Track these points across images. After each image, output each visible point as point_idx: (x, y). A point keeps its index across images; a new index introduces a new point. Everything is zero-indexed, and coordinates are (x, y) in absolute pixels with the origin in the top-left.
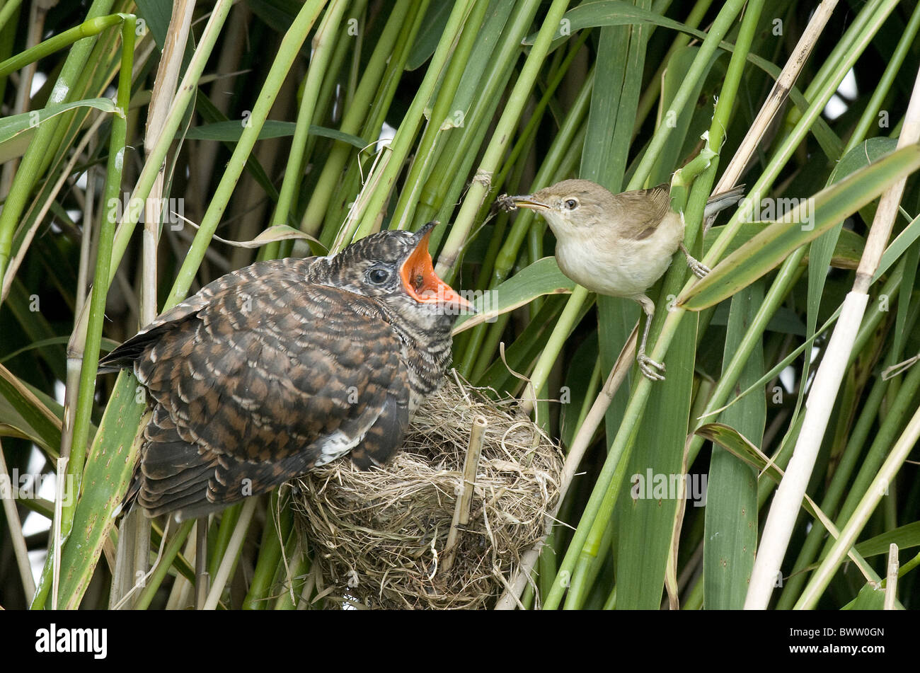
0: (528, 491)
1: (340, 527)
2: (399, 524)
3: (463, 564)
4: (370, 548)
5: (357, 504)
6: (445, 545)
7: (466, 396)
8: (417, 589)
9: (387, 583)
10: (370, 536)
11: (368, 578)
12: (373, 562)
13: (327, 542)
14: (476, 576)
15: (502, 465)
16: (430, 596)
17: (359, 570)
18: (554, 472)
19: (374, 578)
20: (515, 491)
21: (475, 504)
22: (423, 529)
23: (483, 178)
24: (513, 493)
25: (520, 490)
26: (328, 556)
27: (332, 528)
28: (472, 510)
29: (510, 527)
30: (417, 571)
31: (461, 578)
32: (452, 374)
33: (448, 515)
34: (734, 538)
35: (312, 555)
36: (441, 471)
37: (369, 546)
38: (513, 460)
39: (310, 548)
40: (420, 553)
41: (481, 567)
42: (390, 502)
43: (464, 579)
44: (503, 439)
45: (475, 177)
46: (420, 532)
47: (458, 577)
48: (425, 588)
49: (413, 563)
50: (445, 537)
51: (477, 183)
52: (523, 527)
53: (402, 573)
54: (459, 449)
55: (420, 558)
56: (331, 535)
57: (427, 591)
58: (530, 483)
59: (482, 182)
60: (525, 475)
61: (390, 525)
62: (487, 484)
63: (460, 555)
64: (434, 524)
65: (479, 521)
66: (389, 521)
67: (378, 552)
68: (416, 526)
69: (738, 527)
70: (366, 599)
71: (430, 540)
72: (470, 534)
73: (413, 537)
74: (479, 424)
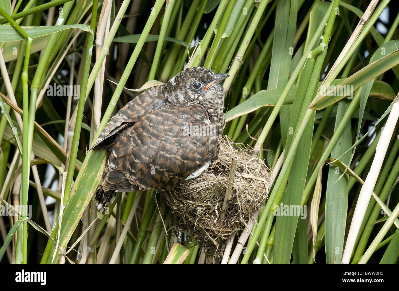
0: (256, 187)
1: (178, 200)
2: (203, 199)
3: (229, 216)
4: (191, 209)
5: (185, 191)
6: (221, 208)
7: (231, 147)
8: (210, 226)
9: (197, 224)
10: (190, 204)
11: (190, 221)
12: (192, 215)
13: (173, 207)
14: (234, 221)
15: (245, 175)
16: (216, 229)
17: (186, 218)
18: (267, 179)
19: (192, 222)
20: (250, 186)
21: (234, 192)
22: (213, 202)
23: (239, 58)
24: (249, 187)
25: (253, 186)
26: (173, 212)
27: (175, 201)
28: (232, 194)
29: (249, 202)
30: (210, 219)
31: (228, 222)
32: (225, 137)
33: (223, 196)
34: (338, 205)
35: (167, 212)
36: (220, 177)
37: (190, 208)
38: (251, 173)
39: (166, 209)
40: (211, 211)
41: (236, 218)
42: (199, 190)
43: (229, 222)
44: (246, 165)
45: (236, 57)
46: (211, 203)
47: (227, 222)
48: (213, 226)
49: (208, 215)
50: (222, 205)
51: (237, 60)
52: (254, 202)
53: (204, 220)
54: (228, 169)
55: (211, 213)
56: (174, 204)
57: (214, 227)
58: (257, 183)
59: (238, 60)
60: (255, 180)
61: (199, 200)
62: (239, 183)
63: (228, 213)
64: (217, 200)
65: (235, 198)
66: (198, 198)
67: (194, 210)
68: (210, 200)
69: (340, 200)
70: (189, 230)
71: (215, 206)
72: (232, 204)
73: (208, 204)
74: (235, 159)
